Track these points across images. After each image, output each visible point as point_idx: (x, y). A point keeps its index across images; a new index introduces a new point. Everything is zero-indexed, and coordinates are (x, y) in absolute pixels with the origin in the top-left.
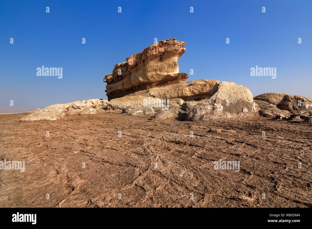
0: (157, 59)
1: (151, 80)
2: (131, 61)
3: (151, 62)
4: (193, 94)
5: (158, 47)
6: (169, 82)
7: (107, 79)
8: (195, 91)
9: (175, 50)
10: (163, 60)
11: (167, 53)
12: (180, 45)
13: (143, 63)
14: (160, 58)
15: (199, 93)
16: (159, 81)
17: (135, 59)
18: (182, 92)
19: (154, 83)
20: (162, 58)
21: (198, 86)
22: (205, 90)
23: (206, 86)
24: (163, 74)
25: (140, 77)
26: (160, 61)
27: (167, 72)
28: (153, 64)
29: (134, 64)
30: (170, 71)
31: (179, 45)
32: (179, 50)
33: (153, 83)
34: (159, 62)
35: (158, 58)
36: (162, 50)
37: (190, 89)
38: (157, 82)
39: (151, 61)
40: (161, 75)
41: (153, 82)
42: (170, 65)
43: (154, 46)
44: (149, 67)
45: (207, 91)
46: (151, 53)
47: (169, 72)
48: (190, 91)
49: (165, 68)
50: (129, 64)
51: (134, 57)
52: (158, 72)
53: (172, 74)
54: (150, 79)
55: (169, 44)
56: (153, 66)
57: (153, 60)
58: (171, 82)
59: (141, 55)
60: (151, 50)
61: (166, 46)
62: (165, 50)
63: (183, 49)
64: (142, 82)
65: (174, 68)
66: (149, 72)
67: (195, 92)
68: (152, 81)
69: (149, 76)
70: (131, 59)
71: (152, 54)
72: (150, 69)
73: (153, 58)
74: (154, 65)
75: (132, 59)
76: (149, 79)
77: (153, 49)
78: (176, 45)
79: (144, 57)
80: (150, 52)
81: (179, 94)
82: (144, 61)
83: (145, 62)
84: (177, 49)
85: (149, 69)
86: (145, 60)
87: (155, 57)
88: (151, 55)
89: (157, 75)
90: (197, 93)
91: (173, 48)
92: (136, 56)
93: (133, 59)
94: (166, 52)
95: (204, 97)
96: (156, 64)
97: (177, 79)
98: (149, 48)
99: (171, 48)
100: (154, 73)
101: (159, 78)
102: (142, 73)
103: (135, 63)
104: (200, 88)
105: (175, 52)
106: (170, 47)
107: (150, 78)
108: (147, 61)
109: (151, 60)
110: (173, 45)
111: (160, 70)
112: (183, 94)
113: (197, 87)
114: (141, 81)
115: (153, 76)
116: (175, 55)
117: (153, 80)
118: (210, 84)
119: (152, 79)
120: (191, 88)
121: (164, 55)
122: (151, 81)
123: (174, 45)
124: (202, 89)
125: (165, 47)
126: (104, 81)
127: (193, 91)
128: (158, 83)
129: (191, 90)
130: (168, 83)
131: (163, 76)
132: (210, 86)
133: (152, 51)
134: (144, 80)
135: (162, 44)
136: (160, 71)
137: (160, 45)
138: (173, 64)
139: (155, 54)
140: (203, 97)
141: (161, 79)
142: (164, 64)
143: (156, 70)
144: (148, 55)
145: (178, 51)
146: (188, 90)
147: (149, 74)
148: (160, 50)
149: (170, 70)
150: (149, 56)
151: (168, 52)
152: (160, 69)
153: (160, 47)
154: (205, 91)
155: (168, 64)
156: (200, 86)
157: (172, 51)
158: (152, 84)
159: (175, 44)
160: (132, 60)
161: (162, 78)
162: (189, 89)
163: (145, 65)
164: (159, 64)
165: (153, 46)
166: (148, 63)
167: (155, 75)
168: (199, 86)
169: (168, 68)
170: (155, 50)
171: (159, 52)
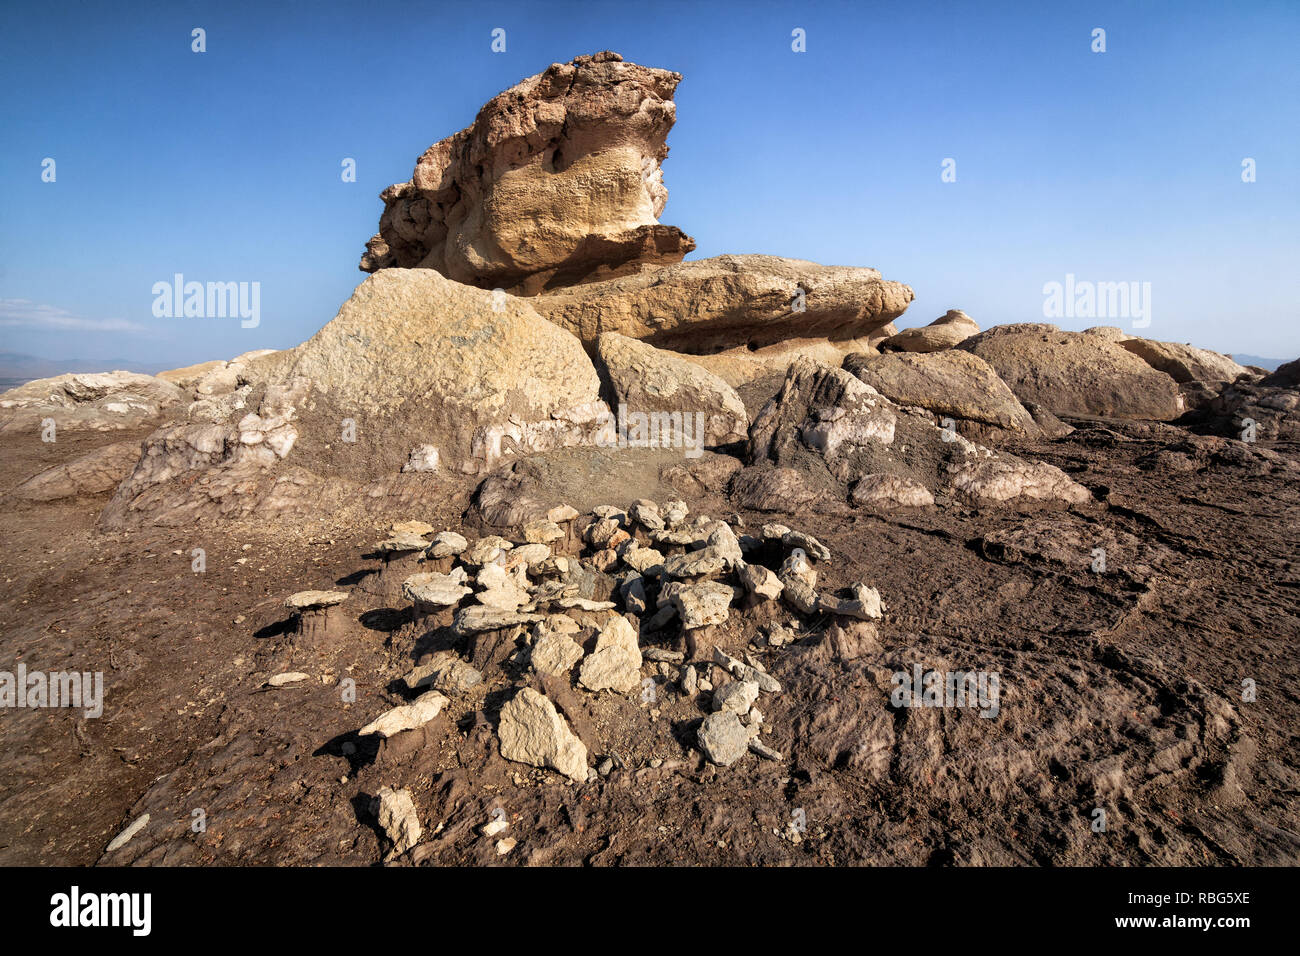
0: (538, 160)
1: (521, 263)
2: (431, 172)
3: (511, 172)
4: (652, 331)
5: (536, 98)
6: (603, 269)
7: (373, 259)
8: (661, 315)
9: (616, 111)
10: (565, 163)
11: (579, 127)
12: (637, 84)
13: (477, 178)
14: (550, 153)
15: (676, 323)
16: (555, 265)
17: (450, 162)
18: (599, 320)
19: (537, 276)
20: (561, 154)
21: (675, 290)
22: (702, 309)
23: (708, 291)
24: (569, 231)
25: (471, 249)
26: (556, 170)
27: (592, 223)
28: (522, 184)
29: (446, 187)
30: (603, 215)
31: (636, 88)
32: (636, 111)
33: (532, 277)
34: (548, 174)
35: (542, 155)
36: (555, 112)
37: (637, 305)
38: (546, 269)
39: (513, 169)
40: (562, 239)
41: (527, 268)
42: (602, 186)
43: (517, 93)
44: (506, 196)
45: (716, 314)
46: (501, 132)
47: (601, 222)
48: (639, 314)
49: (575, 200)
50: (424, 187)
51: (441, 151)
52: (548, 224)
53: (611, 232)
54: (516, 257)
55: (588, 83)
56: (522, 193)
57: (520, 166)
58: (610, 270)
59: (469, 139)
60: (502, 113)
61: (575, 92)
62: (568, 112)
63: (659, 105)
64: (481, 271)
65: (622, 202)
66: (508, 221)
67: (658, 320)
68: (525, 264)
69: (507, 241)
70: (430, 163)
71: (506, 135)
72: (507, 208)
73: (517, 156)
74: (524, 186)
75: (433, 160)
76: (510, 255)
77: (510, 109)
78: (619, 89)
79: (479, 152)
80: (498, 122)
81: (583, 330)
82: (480, 170)
83: (484, 175)
84: (625, 106)
85: (502, 208)
86: (485, 166)
87: (525, 151)
88: (505, 142)
89: (543, 235)
90: (666, 327)
91: (604, 102)
92: (450, 147)
93: (441, 160)
94: (573, 122)
95: (718, 341)
96: (537, 184)
97: (638, 257)
98: (495, 105)
99: (593, 104)
100: (530, 227)
101: (554, 250)
102: (478, 230)
103: (449, 180)
104: (682, 300)
105: (618, 120)
106: (593, 97)
107: (512, 252)
108: (494, 173)
109: (514, 166)
110: (605, 85)
111: (555, 214)
112: (601, 327)
113: (671, 295)
114: (478, 267)
115: (524, 243)
116: (619, 135)
117: (529, 262)
118: (730, 281)
119: (521, 258)
120: (643, 300)
121: (569, 139)
122: (519, 266)
123: (611, 89)
124: (692, 303)
125: (571, 100)
126: (362, 269)
127: (651, 317)
128: (555, 275)
129: (642, 311)
130: (597, 275)
131: (570, 239)
132: (729, 289)
133: (507, 121)
134: (490, 262)
135: (555, 85)
136: (558, 216)
137: (545, 87)
138: (614, 183)
139: (518, 131)
140: (713, 345)
141: (565, 256)
142: (571, 183)
143: (535, 214)
144: (493, 139)
145: (633, 117)
146: (626, 308)
147: (508, 234)
148: (544, 116)
149: (605, 211)
150: (497, 144)
151: (581, 124)
152: (553, 207)
153: (549, 98)
154: (703, 315)
155: (592, 184)
156: (684, 290)
157: (602, 119)
158: (528, 280)
159: (617, 83)
160: (435, 165)
161: (569, 251)
162: (633, 306)
163: (486, 190)
164: (551, 183)
165: (511, 95)
166: (498, 180)
167: (535, 236)
168: (680, 291)
169: (591, 204)
170: (518, 115)
171: (539, 123)
